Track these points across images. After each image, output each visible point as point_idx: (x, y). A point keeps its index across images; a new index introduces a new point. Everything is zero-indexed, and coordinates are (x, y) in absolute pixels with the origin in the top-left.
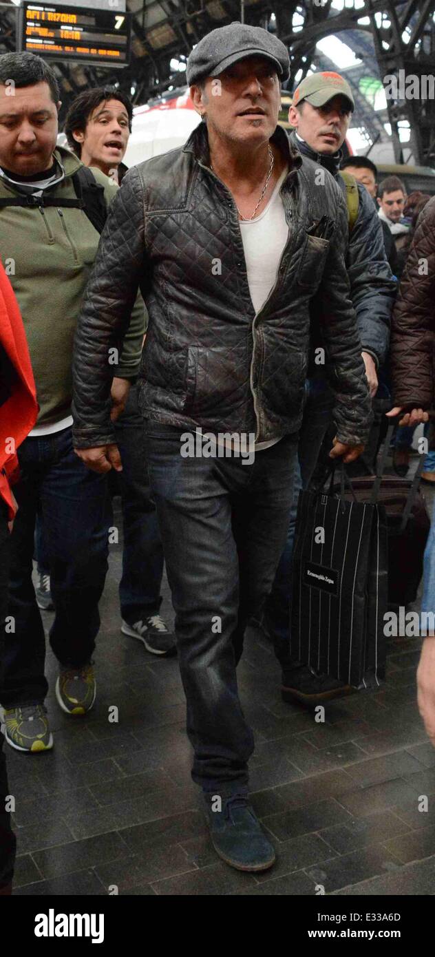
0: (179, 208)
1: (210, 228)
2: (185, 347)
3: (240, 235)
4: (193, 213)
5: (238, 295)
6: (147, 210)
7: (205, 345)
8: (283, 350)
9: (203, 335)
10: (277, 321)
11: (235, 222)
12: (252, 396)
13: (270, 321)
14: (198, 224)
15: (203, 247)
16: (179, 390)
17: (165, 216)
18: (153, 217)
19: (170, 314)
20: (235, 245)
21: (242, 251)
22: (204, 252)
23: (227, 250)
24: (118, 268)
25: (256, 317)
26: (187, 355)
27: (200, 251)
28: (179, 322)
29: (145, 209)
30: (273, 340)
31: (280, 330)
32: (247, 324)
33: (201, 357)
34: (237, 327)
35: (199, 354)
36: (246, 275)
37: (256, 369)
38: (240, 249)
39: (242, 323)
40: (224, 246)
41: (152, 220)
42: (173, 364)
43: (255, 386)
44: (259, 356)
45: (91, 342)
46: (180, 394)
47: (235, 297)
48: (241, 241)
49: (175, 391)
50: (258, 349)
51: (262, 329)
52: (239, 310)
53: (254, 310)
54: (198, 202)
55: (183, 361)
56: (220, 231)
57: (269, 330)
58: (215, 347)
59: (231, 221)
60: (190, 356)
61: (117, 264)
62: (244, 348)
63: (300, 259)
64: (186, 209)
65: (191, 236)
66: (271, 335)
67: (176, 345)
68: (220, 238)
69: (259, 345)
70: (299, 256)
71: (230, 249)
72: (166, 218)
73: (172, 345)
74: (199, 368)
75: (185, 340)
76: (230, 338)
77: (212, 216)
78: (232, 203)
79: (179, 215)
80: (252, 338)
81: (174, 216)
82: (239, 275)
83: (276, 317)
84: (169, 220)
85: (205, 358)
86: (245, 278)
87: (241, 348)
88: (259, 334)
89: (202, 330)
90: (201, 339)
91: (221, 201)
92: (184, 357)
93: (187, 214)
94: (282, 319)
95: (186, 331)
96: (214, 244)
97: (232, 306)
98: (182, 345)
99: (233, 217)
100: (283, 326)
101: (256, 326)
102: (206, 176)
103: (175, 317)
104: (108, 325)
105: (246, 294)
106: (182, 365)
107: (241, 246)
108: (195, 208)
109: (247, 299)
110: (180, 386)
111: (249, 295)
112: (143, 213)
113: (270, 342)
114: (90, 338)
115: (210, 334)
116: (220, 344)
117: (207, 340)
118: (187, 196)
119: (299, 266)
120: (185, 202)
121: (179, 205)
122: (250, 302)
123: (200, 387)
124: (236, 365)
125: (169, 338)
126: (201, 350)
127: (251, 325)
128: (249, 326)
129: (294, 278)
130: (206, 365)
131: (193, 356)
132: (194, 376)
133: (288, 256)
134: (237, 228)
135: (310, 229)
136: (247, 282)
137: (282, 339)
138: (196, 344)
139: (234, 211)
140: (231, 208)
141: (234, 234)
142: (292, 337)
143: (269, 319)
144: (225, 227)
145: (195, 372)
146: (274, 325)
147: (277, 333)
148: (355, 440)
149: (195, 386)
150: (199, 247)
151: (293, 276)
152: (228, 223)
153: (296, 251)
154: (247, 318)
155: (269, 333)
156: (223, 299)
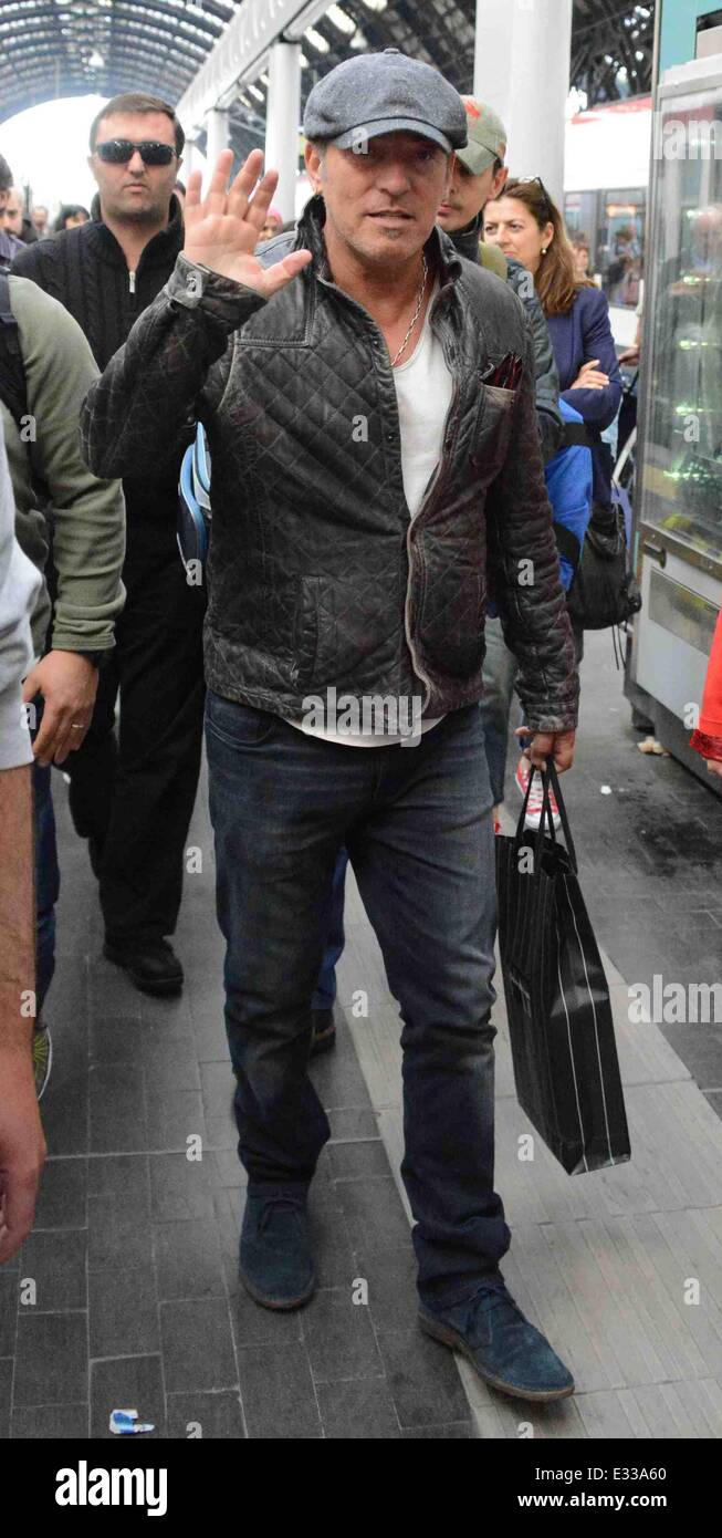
0: (294, 340)
1: (348, 380)
2: (295, 576)
3: (394, 391)
4: (317, 350)
5: (386, 488)
6: (240, 336)
7: (331, 573)
8: (455, 576)
9: (327, 557)
10: (443, 527)
11: (385, 369)
12: (409, 652)
13: (434, 529)
14: (325, 368)
15: (336, 407)
16: (281, 649)
17: (270, 351)
18: (250, 351)
20: (385, 406)
21: (396, 415)
22: (336, 415)
23: (373, 413)
25: (412, 523)
26: (300, 590)
27: (330, 415)
28: (282, 535)
30: (438, 559)
31: (448, 542)
32: (399, 534)
33: (324, 593)
34: (384, 541)
35: (321, 587)
36: (399, 454)
37: (413, 607)
38: (393, 412)
39: (392, 533)
40: (369, 408)
41: (250, 357)
42: (275, 605)
43: (412, 637)
44: (417, 585)
46: (284, 655)
47: (381, 489)
48: (395, 400)
49: (276, 651)
50: (416, 575)
51: (421, 542)
52: (386, 510)
53: (408, 510)
54: (323, 330)
55: (292, 600)
56: (363, 382)
57: (431, 543)
58: (346, 575)
59: (380, 369)
60: (305, 591)
62: (394, 574)
63: (473, 425)
64: (305, 343)
65: (315, 388)
66: (435, 551)
67: (279, 574)
68: (362, 393)
69: (417, 570)
70: (472, 419)
71: (378, 412)
72: (272, 355)
73: (272, 573)
74: (323, 611)
75: (293, 563)
76: (372, 559)
77: (348, 357)
78: (378, 340)
79: (293, 351)
80: (406, 558)
81: (285, 352)
82: (389, 454)
83: (443, 520)
84: (278, 356)
85: (332, 594)
86: (398, 461)
87: (388, 575)
88: (417, 550)
89: (324, 548)
90: (324, 564)
91: (360, 335)
92: (296, 593)
93: (307, 351)
94: (449, 523)
95: (297, 551)
96: (351, 401)
97: (376, 504)
98: (289, 574)
99: (381, 361)
100: (451, 535)
101: (412, 538)
103: (275, 527)
105: (398, 486)
106: (292, 608)
107: (395, 407)
108: (319, 341)
109: (398, 494)
110: (286, 641)
111: (402, 489)
113: (434, 563)
115: (339, 555)
116: (354, 570)
117: (335, 563)
118: (304, 322)
119: (472, 436)
120: (303, 331)
121: (293, 334)
122: (403, 499)
123: (325, 643)
124: (382, 605)
125: (266, 562)
126: (323, 581)
127: (406, 536)
128: (402, 536)
129: (467, 456)
130: (333, 605)
131: (310, 590)
132: (314, 625)
133: (456, 422)
134: (389, 380)
135: (487, 374)
136: (400, 466)
137: (452, 557)
138: (314, 572)
139: (383, 352)
140: (377, 346)
141: (383, 389)
142: (466, 552)
143: (432, 525)
144: (368, 376)
145: (316, 618)
146: (437, 534)
147: (446, 547)
148: (553, 722)
149: (314, 642)
150: (327, 408)
151: (465, 452)
152: (372, 371)
153: (466, 413)
154: (399, 526)
155: (432, 548)
156: (364, 494)
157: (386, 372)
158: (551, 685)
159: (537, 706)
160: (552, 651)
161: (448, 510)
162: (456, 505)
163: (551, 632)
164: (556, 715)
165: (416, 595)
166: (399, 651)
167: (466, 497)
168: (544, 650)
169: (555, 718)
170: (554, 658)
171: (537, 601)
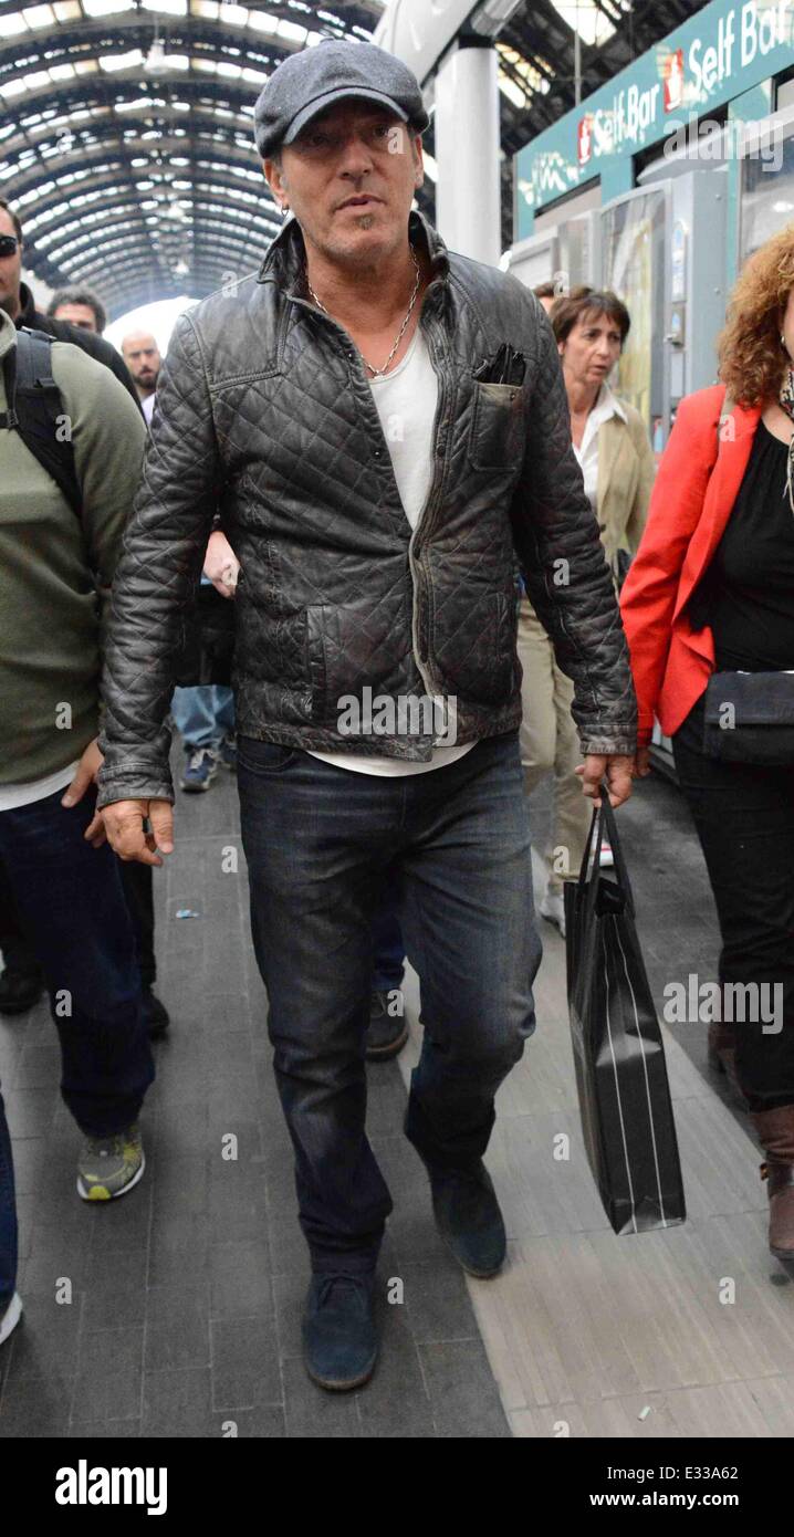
0: (265, 370)
1: (322, 400)
2: (301, 608)
3: (373, 403)
4: (289, 376)
5: (380, 507)
6: (212, 382)
7: (335, 601)
8: (466, 594)
9: (329, 585)
10: (451, 542)
11: (361, 381)
12: (421, 677)
13: (441, 544)
14: (299, 393)
15: (312, 431)
16: (298, 683)
17: (242, 387)
18: (223, 391)
19: (274, 555)
20: (367, 421)
21: (379, 429)
22: (315, 439)
23: (354, 431)
24: (170, 487)
25: (413, 536)
26: (306, 621)
27: (308, 440)
28: (288, 567)
29: (209, 379)
30: (447, 576)
31: (460, 558)
32: (401, 553)
33: (328, 621)
34: (386, 562)
35: (325, 617)
36: (392, 471)
37: (422, 628)
38: (375, 426)
39: (393, 553)
40: (349, 426)
41: (224, 398)
42: (287, 639)
43: (424, 659)
44: (425, 607)
45: (136, 620)
46: (301, 689)
47: (375, 509)
48: (375, 413)
49: (293, 685)
50: (423, 594)
51: (426, 558)
52: (385, 531)
54: (296, 354)
55: (301, 632)
56: (338, 401)
57: (440, 560)
58: (350, 601)
59: (357, 383)
60: (310, 622)
61: (169, 480)
62: (398, 597)
63: (469, 427)
64: (277, 370)
65: (290, 415)
66: (445, 568)
67: (287, 607)
68: (340, 412)
69: (424, 589)
70: (467, 421)
71: (359, 428)
72: (245, 391)
73: (281, 607)
74: (328, 641)
75: (300, 595)
76: (376, 582)
77: (321, 377)
78: (352, 352)
79: (266, 382)
80: (411, 579)
81: (257, 384)
82: (379, 472)
83: (450, 535)
84: (251, 392)
85: (337, 622)
86: (390, 476)
87: (394, 597)
88: (422, 567)
89: (326, 576)
90: (327, 592)
91: (334, 351)
92: (302, 625)
93: (280, 379)
94: (459, 537)
95: (302, 581)
96: (329, 422)
97: (372, 525)
98: (296, 606)
99: (357, 374)
100: (463, 550)
101: (417, 555)
102: (304, 314)
103: (282, 559)
104: (164, 588)
106: (300, 640)
107: (376, 421)
108: (292, 367)
109: (395, 512)
110: (301, 676)
111: (399, 505)
112: (207, 386)
113: (442, 581)
114: (135, 614)
115: (341, 581)
116: (358, 596)
117: (337, 590)
118: (276, 349)
120: (274, 359)
121: (264, 366)
123: (334, 674)
124: (388, 628)
125: (275, 596)
126: (327, 610)
127: (408, 554)
128: (404, 557)
129: (466, 462)
130: (338, 635)
131: (315, 621)
132: (320, 656)
133: (447, 426)
134: (366, 392)
135: (478, 371)
136: (394, 482)
137: (463, 575)
138: (318, 601)
139: (358, 364)
140: (352, 359)
141: (362, 403)
142: (480, 568)
143: (439, 540)
144: (345, 392)
145: (321, 649)
146: (447, 550)
147: (454, 563)
148: (603, 743)
149: (323, 674)
150: (305, 432)
151: (463, 457)
152: (349, 386)
153: (459, 416)
154: (399, 544)
155: (440, 564)
156: (356, 516)
157: (363, 384)
158: (603, 703)
159: (587, 726)
160: (603, 668)
161: (456, 523)
162: (463, 517)
163: (600, 648)
164: (607, 736)
165: (424, 617)
166: (410, 678)
167: (476, 507)
168: (594, 669)
169: (606, 739)
170: (605, 674)
171: (583, 616)
